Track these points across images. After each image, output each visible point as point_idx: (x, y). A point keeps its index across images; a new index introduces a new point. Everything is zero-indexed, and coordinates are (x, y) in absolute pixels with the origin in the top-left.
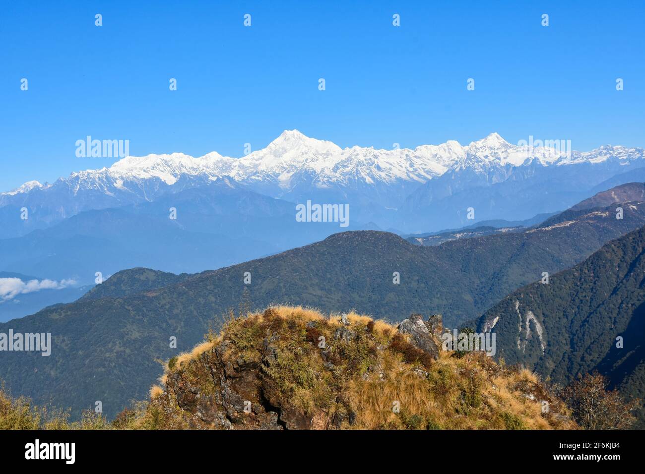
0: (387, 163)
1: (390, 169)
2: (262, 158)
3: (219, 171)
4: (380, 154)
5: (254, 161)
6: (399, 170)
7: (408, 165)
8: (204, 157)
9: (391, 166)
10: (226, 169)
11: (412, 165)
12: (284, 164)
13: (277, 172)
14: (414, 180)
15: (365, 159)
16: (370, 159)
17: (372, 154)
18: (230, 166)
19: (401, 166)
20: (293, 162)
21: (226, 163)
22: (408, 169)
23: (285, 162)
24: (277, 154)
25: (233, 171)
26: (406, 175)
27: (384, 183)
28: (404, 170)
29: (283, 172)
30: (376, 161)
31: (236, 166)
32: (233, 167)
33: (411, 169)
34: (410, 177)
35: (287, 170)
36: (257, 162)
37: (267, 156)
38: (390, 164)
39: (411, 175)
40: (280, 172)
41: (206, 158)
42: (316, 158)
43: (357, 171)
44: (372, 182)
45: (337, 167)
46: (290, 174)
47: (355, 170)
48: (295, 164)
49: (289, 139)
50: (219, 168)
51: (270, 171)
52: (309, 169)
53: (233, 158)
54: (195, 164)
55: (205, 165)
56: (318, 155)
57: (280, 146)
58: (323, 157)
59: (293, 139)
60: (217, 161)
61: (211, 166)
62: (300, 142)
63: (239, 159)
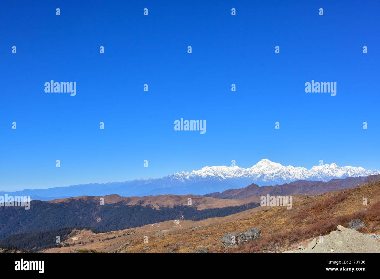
1: (294, 175)
2: (253, 168)
4: (291, 169)
9: (294, 174)
10: (240, 172)
11: (303, 174)
12: (260, 171)
15: (286, 171)
17: (288, 169)
25: (242, 173)
28: (300, 175)
30: (289, 172)
32: (243, 171)
33: (303, 175)
36: (252, 170)
39: (302, 177)
41: (234, 168)
42: (270, 169)
43: (281, 175)
44: (286, 179)
45: (273, 174)
46: (261, 175)
47: (280, 175)
48: (263, 171)
49: (263, 162)
50: (238, 172)
51: (255, 174)
52: (265, 174)
53: (243, 168)
54: (230, 170)
55: (233, 170)
56: (272, 168)
57: (260, 165)
58: (274, 169)
59: (265, 162)
60: (237, 169)
61: (235, 171)
62: (266, 164)
63: (245, 169)
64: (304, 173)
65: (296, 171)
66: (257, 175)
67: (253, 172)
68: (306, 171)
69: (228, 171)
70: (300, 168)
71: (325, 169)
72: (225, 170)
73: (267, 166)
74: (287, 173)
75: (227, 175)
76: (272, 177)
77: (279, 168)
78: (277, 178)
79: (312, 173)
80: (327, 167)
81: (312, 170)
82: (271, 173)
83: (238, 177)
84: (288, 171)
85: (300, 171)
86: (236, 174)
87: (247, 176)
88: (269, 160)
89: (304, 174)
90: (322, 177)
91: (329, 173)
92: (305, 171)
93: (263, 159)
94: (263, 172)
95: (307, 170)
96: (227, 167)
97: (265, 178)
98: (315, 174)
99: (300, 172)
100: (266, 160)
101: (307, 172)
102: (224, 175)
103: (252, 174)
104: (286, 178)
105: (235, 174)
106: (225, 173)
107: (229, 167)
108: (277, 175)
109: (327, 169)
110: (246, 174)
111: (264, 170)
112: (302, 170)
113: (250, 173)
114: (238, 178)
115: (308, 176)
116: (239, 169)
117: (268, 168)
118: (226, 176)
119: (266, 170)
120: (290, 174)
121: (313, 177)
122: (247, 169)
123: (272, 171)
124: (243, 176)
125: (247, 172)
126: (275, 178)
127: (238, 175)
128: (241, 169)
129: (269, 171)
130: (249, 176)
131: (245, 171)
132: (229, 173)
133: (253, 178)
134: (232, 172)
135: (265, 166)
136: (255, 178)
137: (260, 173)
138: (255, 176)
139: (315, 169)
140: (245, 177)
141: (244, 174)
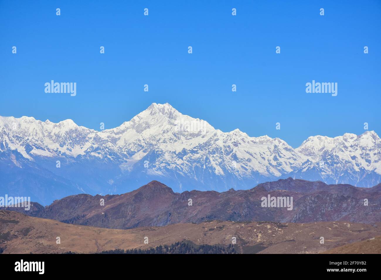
0: (248, 152)
1: (249, 160)
2: (121, 132)
3: (71, 141)
4: (241, 142)
5: (114, 135)
6: (259, 162)
7: (272, 158)
8: (58, 124)
9: (251, 157)
10: (80, 140)
11: (275, 159)
12: (142, 141)
13: (132, 150)
14: (274, 176)
15: (224, 146)
16: (229, 147)
17: (233, 141)
18: (84, 138)
19: (263, 158)
20: (153, 140)
21: (81, 134)
22: (271, 162)
23: (143, 139)
24: (139, 129)
25: (87, 143)
26: (266, 169)
27: (236, 176)
28: (266, 162)
29: (138, 151)
30: (235, 149)
31: (91, 138)
32: (87, 139)
33: (274, 163)
34: (269, 173)
35: (144, 149)
36: (117, 137)
37: (129, 130)
38: (251, 155)
39: (272, 170)
40: (136, 151)
41: (60, 126)
42: (175, 138)
43: (207, 158)
44: (222, 173)
45: (184, 152)
46: (145, 154)
47: (205, 157)
48: (154, 143)
49: (155, 113)
50: (72, 138)
51: (126, 148)
52: (158, 151)
53: (90, 130)
54: (46, 132)
55: (57, 133)
56: (181, 135)
57: (145, 121)
58: (186, 138)
59: (161, 114)
60: (71, 130)
61: (63, 135)
62: (164, 119)
63: (96, 132)
64: (280, 157)
65: (254, 149)
66: (134, 153)
67: (121, 143)
68: (286, 149)
69: (41, 135)
70: (268, 138)
71: (346, 147)
72: (31, 130)
73: (167, 126)
74: (228, 154)
75: (37, 148)
76: (180, 162)
77: (203, 137)
78: (196, 167)
79: (305, 158)
80: (351, 142)
81: (303, 147)
82: (179, 150)
83: (72, 157)
84: (232, 146)
85: (269, 148)
86: (65, 147)
87: (100, 156)
88: (173, 109)
89: (281, 160)
90: (332, 170)
91: (354, 162)
92: (284, 152)
93: (155, 104)
94: (151, 145)
95: (289, 147)
96: (38, 121)
97: (157, 163)
98: (314, 161)
99: (269, 153)
100: (164, 109)
101: (288, 154)
102: (28, 148)
103: (115, 149)
104: (224, 169)
105: (62, 146)
106: (31, 139)
107: (43, 123)
108: (197, 156)
109: (350, 149)
110: (98, 149)
111: (158, 138)
112: (276, 146)
113: (110, 144)
114: (73, 161)
115: (291, 167)
116: (76, 130)
117: (170, 134)
118: (34, 151)
119: (161, 141)
120: (235, 158)
121: (305, 170)
122: (103, 132)
123: (182, 143)
124: (88, 155)
125: (102, 141)
126: (189, 166)
127: (71, 151)
128: (82, 130)
129: (173, 142)
130: (108, 156)
131: (95, 139)
132: (44, 142)
133: (119, 161)
134: (53, 138)
135: (160, 127)
136: (126, 162)
137: (143, 148)
138: (127, 156)
139: (312, 147)
140: (94, 156)
141: (92, 147)
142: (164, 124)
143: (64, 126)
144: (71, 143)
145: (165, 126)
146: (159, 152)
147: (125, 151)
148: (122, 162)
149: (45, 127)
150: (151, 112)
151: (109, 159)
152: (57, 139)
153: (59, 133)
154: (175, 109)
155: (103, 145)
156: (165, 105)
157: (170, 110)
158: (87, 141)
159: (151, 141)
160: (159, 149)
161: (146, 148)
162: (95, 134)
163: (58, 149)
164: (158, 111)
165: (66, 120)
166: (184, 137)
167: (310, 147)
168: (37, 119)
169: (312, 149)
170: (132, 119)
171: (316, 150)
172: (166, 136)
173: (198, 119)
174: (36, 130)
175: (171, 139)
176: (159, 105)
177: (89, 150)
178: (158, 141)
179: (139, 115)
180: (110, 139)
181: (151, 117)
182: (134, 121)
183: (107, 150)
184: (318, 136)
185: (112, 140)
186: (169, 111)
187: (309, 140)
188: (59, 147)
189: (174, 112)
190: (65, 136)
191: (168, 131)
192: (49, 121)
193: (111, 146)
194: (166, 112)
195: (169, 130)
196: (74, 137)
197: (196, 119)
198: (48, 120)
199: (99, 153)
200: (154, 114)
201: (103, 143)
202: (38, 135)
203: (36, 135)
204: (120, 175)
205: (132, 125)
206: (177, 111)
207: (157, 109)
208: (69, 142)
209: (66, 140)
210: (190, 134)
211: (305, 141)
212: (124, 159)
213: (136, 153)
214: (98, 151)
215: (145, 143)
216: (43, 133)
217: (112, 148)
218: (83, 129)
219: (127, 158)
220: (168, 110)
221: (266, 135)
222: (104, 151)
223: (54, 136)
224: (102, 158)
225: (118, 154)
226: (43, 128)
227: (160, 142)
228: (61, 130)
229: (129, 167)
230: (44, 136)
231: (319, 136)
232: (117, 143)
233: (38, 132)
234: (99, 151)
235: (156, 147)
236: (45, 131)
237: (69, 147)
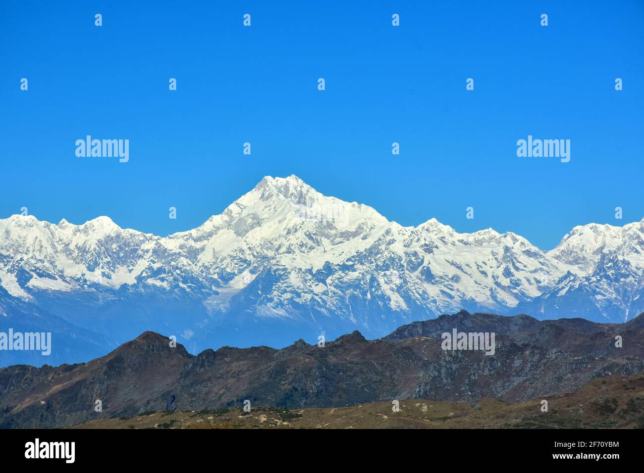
0: (452, 264)
1: (456, 279)
2: (209, 235)
3: (109, 259)
4: (439, 243)
6: (477, 282)
7: (501, 271)
8: (82, 227)
9: (459, 273)
10: (126, 256)
11: (508, 273)
12: (248, 252)
13: (228, 270)
15: (406, 253)
16: (415, 254)
17: (422, 242)
18: (135, 250)
19: (483, 273)
20: (267, 249)
21: (127, 244)
22: (499, 281)
23: (249, 248)
24: (241, 229)
25: (140, 261)
26: (489, 293)
28: (490, 281)
29: (241, 271)
30: (428, 257)
31: (147, 251)
32: (140, 252)
33: (506, 282)
35: (251, 268)
36: (197, 246)
37: (220, 232)
38: (460, 268)
39: (502, 295)
40: (236, 272)
41: (85, 231)
42: (310, 243)
43: (373, 279)
44: (404, 306)
45: (328, 269)
46: (254, 276)
47: (368, 278)
48: (270, 254)
49: (270, 196)
50: (110, 254)
51: (217, 268)
52: (277, 270)
53: (145, 234)
54: (60, 243)
55: (80, 244)
56: (322, 236)
57: (250, 212)
58: (332, 241)
59: (281, 196)
60: (109, 236)
61: (92, 248)
62: (288, 206)
63: (156, 237)
64: (517, 269)
65: (466, 257)
66: (231, 276)
67: (205, 258)
68: (528, 253)
69: (50, 250)
70: (494, 233)
71: (642, 243)
72: (29, 241)
73: (294, 220)
74: (414, 269)
75: (41, 275)
76: (319, 289)
77: (365, 237)
78: (353, 297)
79: (566, 268)
81: (563, 247)
82: (318, 265)
83: (110, 290)
84: (421, 253)
85: (494, 254)
86: (98, 272)
87: (165, 284)
88: (306, 187)
89: (518, 275)
90: (617, 290)
92: (523, 259)
93: (269, 178)
94: (265, 258)
95: (534, 249)
96: (43, 223)
97: (275, 293)
98: (581, 274)
99: (494, 262)
100: (286, 188)
101: (532, 263)
102: (23, 277)
103: (196, 269)
104: (407, 298)
105: (91, 269)
106: (28, 259)
107: (53, 226)
108: (353, 275)
110: (160, 270)
111: (277, 244)
112: (507, 249)
113: (184, 261)
115: (540, 288)
116: (118, 236)
117: (301, 235)
118: (35, 282)
119: (283, 249)
120: (428, 276)
121: (563, 292)
122: (170, 238)
123: (325, 251)
124: (141, 285)
125: (169, 255)
126: (340, 297)
127: (109, 277)
128: (129, 237)
129: (306, 251)
130: (181, 285)
131: (155, 252)
132: (57, 263)
133: (202, 293)
134: (73, 255)
135: (280, 222)
136: (217, 293)
137: (249, 265)
138: (219, 283)
139: (581, 246)
140: (154, 286)
141: (150, 268)
142: (289, 216)
143: (94, 230)
144: (108, 263)
145: (291, 220)
146: (280, 272)
147: (215, 273)
148: (209, 295)
149: (57, 233)
150: (263, 194)
151: (183, 290)
152: (82, 256)
153: (85, 243)
154: (309, 186)
155: (173, 263)
156: (288, 178)
157: (299, 189)
158: (140, 257)
159: (265, 251)
160: (279, 265)
161: (256, 265)
162: (154, 242)
163: (83, 275)
164: (276, 191)
165: (97, 219)
166: (329, 239)
167: (576, 248)
168: (40, 219)
169: (582, 250)
170: (226, 210)
171: (588, 251)
172: (294, 240)
173: (355, 203)
174: (41, 241)
175: (302, 246)
176: (278, 180)
177: (144, 274)
178: (277, 250)
179: (239, 201)
180: (185, 250)
181: (263, 204)
182: (230, 214)
183: (178, 272)
184: (591, 225)
185: (189, 252)
186: (296, 191)
187: (574, 234)
188: (85, 271)
189: (308, 191)
190: (97, 248)
191: (296, 231)
192: (66, 223)
193: (186, 264)
194: (291, 193)
195: (298, 227)
196: (114, 250)
197: (351, 204)
198: (64, 220)
199: (163, 280)
200: (267, 199)
201: (173, 260)
202: (44, 250)
203: (40, 251)
204: (206, 320)
205: (226, 221)
206: (313, 189)
207: (274, 188)
208: (105, 260)
209: (99, 257)
210: (341, 233)
211: (567, 235)
212: (211, 289)
213: (236, 275)
214: (161, 276)
215: (254, 256)
216: (53, 246)
217: (188, 268)
218: (131, 235)
219: (218, 286)
220: (295, 188)
221: (490, 229)
222: (172, 274)
223: (76, 251)
224: (168, 289)
225: (201, 279)
226: (53, 237)
227: (281, 251)
228: (89, 237)
229: (223, 303)
230: (57, 252)
231: (594, 224)
232: (199, 257)
233: (44, 243)
234: (163, 275)
235: (274, 262)
236: (58, 242)
237: (106, 271)
